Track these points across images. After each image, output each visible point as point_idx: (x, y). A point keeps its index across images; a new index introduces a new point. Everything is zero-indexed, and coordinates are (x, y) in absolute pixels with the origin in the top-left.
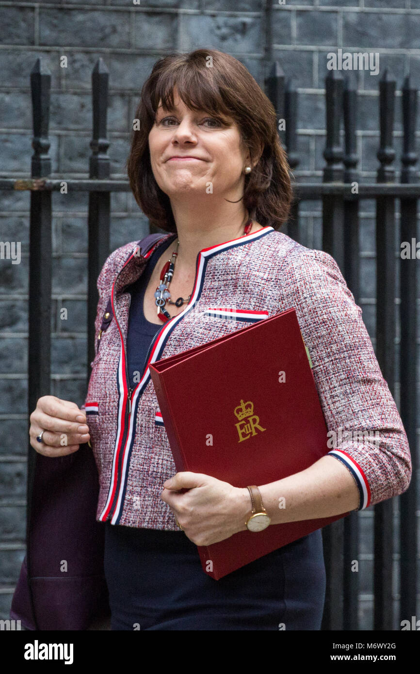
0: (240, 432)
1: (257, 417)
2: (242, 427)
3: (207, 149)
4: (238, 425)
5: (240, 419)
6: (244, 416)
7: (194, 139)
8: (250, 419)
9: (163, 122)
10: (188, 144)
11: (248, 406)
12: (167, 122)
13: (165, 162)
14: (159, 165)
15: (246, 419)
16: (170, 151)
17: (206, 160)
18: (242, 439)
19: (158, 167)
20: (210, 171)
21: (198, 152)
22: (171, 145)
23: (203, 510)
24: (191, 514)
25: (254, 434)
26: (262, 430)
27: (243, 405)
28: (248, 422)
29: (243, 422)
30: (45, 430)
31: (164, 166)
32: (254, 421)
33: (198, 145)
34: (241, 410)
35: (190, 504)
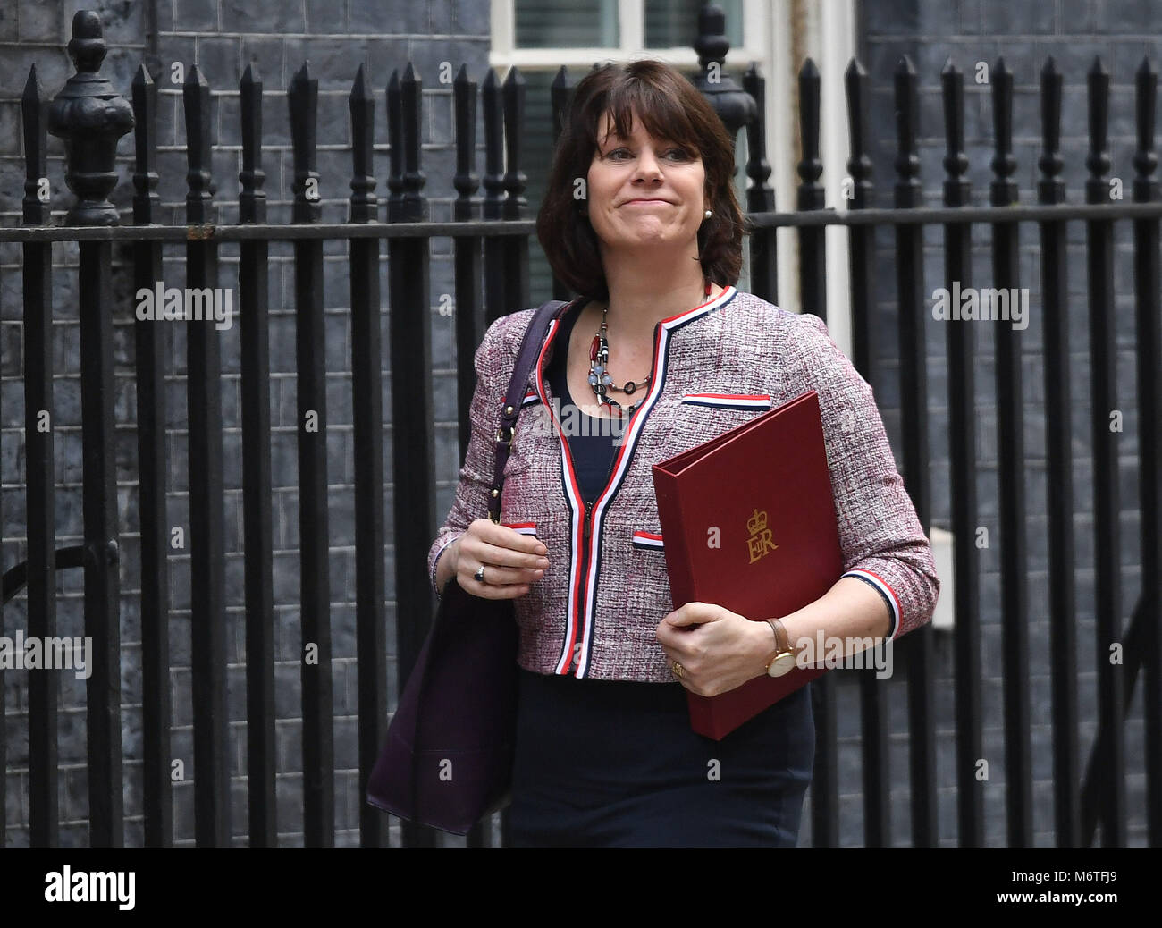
0: (752, 550)
1: (770, 532)
2: (754, 544)
3: (676, 188)
4: (749, 542)
5: (752, 533)
6: (757, 530)
7: (662, 177)
8: (763, 534)
9: (611, 155)
10: (656, 183)
11: (762, 518)
12: (616, 156)
13: (618, 207)
14: (609, 210)
15: (758, 535)
16: (628, 192)
17: (674, 203)
18: (753, 560)
19: (608, 213)
20: (679, 217)
21: (664, 192)
22: (629, 184)
23: (719, 651)
24: (704, 656)
25: (766, 553)
26: (775, 547)
27: (756, 517)
28: (760, 537)
29: (756, 538)
30: (486, 564)
31: (616, 212)
32: (767, 535)
33: (664, 184)
34: (753, 523)
35: (704, 644)
